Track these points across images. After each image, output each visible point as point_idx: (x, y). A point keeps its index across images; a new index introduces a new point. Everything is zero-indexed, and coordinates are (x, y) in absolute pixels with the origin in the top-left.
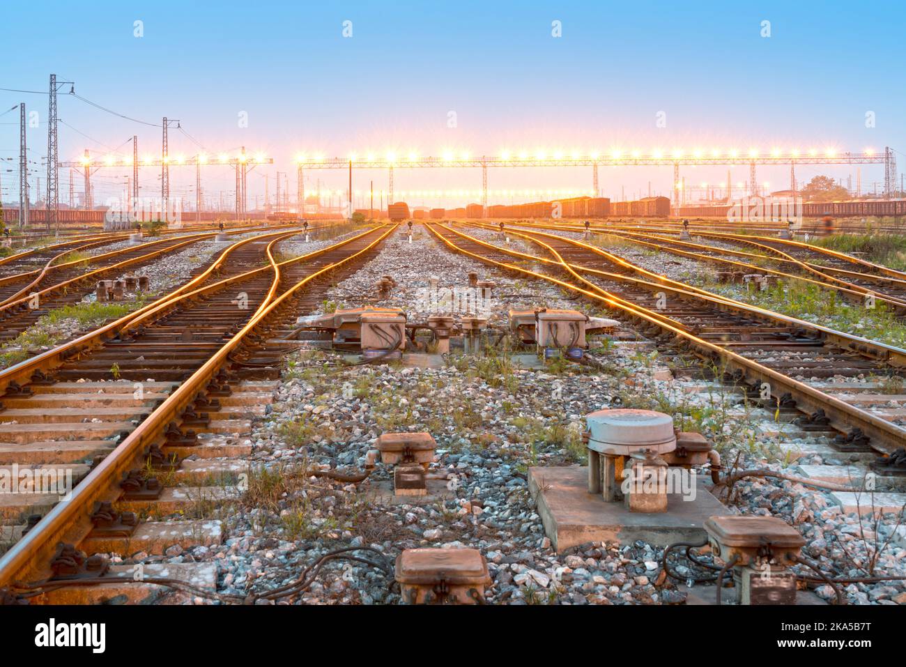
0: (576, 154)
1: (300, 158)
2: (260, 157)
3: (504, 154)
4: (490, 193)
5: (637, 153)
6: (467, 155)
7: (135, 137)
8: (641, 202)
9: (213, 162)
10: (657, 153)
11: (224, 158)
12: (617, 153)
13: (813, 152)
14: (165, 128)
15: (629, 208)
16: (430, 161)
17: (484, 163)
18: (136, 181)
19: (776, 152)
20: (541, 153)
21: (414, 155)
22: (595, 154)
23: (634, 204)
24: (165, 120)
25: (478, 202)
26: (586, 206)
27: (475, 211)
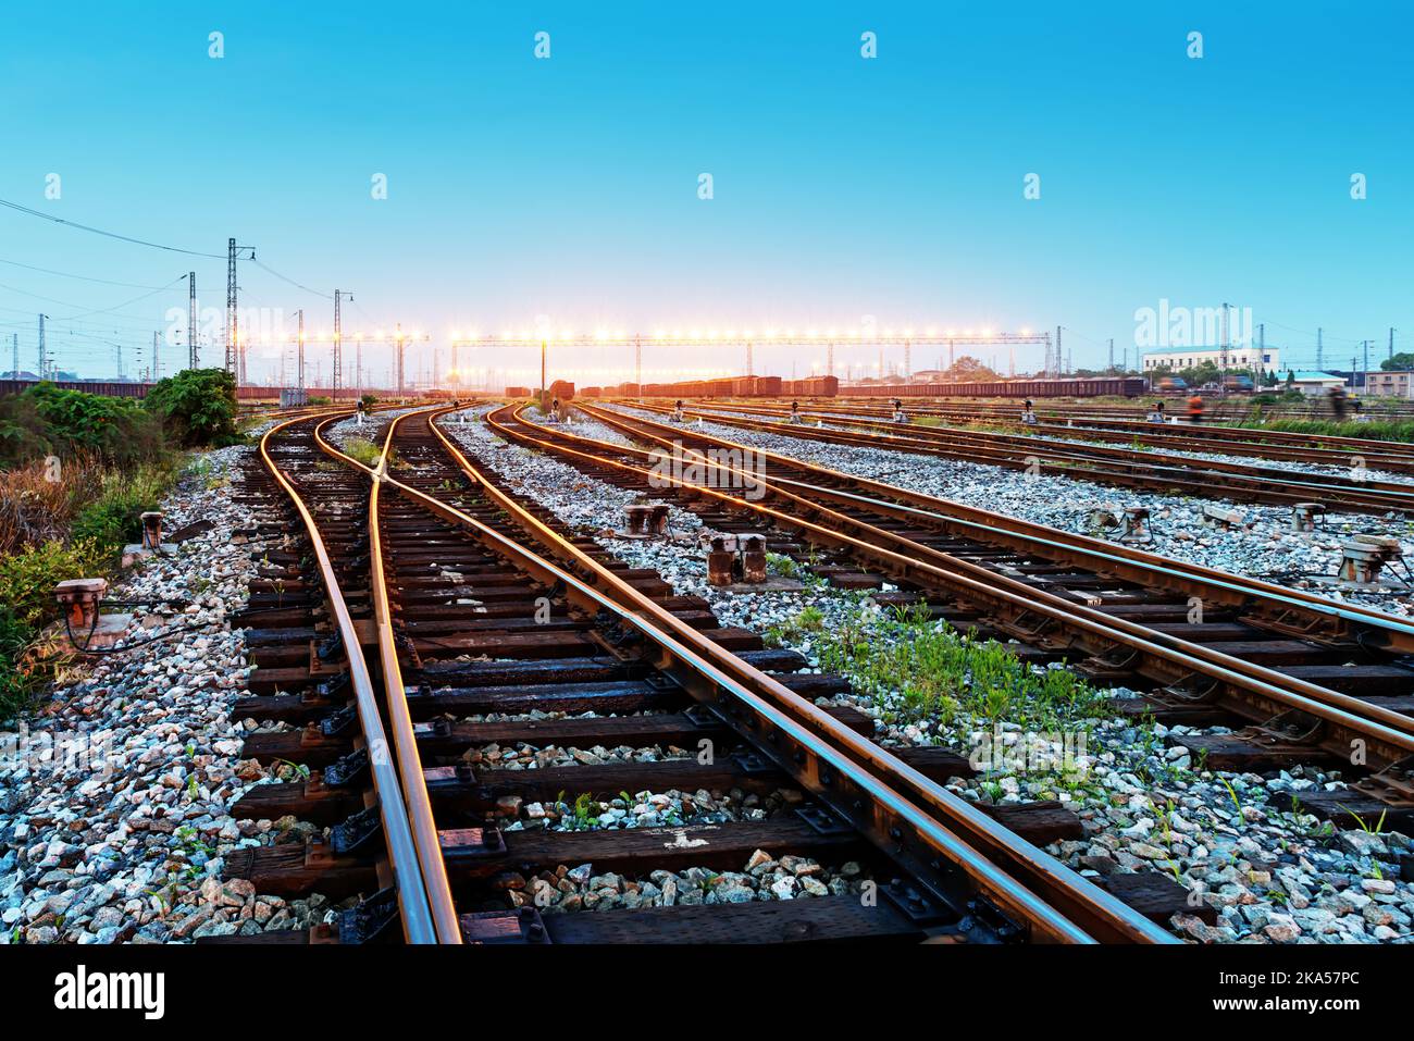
0: (730, 334)
1: (455, 335)
2: (417, 334)
3: (658, 333)
4: (643, 372)
5: (791, 333)
6: (621, 334)
7: (301, 312)
8: (806, 382)
9: (368, 338)
10: (812, 333)
11: (379, 335)
12: (771, 332)
13: (968, 333)
14: (337, 301)
15: (792, 387)
16: (584, 341)
17: (638, 342)
18: (301, 357)
19: (931, 332)
20: (695, 333)
21: (568, 334)
22: (749, 334)
23: (798, 384)
24: (337, 292)
25: (633, 381)
26: (755, 386)
27: (630, 391)
